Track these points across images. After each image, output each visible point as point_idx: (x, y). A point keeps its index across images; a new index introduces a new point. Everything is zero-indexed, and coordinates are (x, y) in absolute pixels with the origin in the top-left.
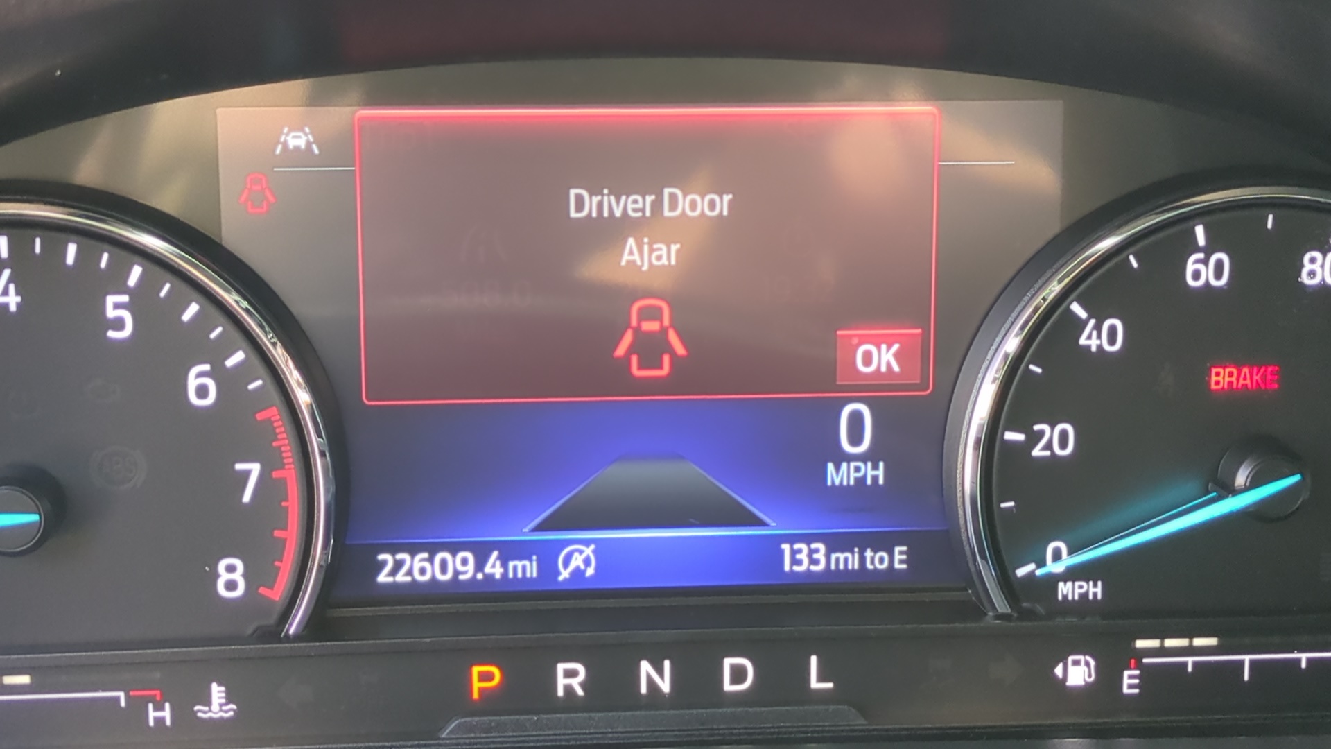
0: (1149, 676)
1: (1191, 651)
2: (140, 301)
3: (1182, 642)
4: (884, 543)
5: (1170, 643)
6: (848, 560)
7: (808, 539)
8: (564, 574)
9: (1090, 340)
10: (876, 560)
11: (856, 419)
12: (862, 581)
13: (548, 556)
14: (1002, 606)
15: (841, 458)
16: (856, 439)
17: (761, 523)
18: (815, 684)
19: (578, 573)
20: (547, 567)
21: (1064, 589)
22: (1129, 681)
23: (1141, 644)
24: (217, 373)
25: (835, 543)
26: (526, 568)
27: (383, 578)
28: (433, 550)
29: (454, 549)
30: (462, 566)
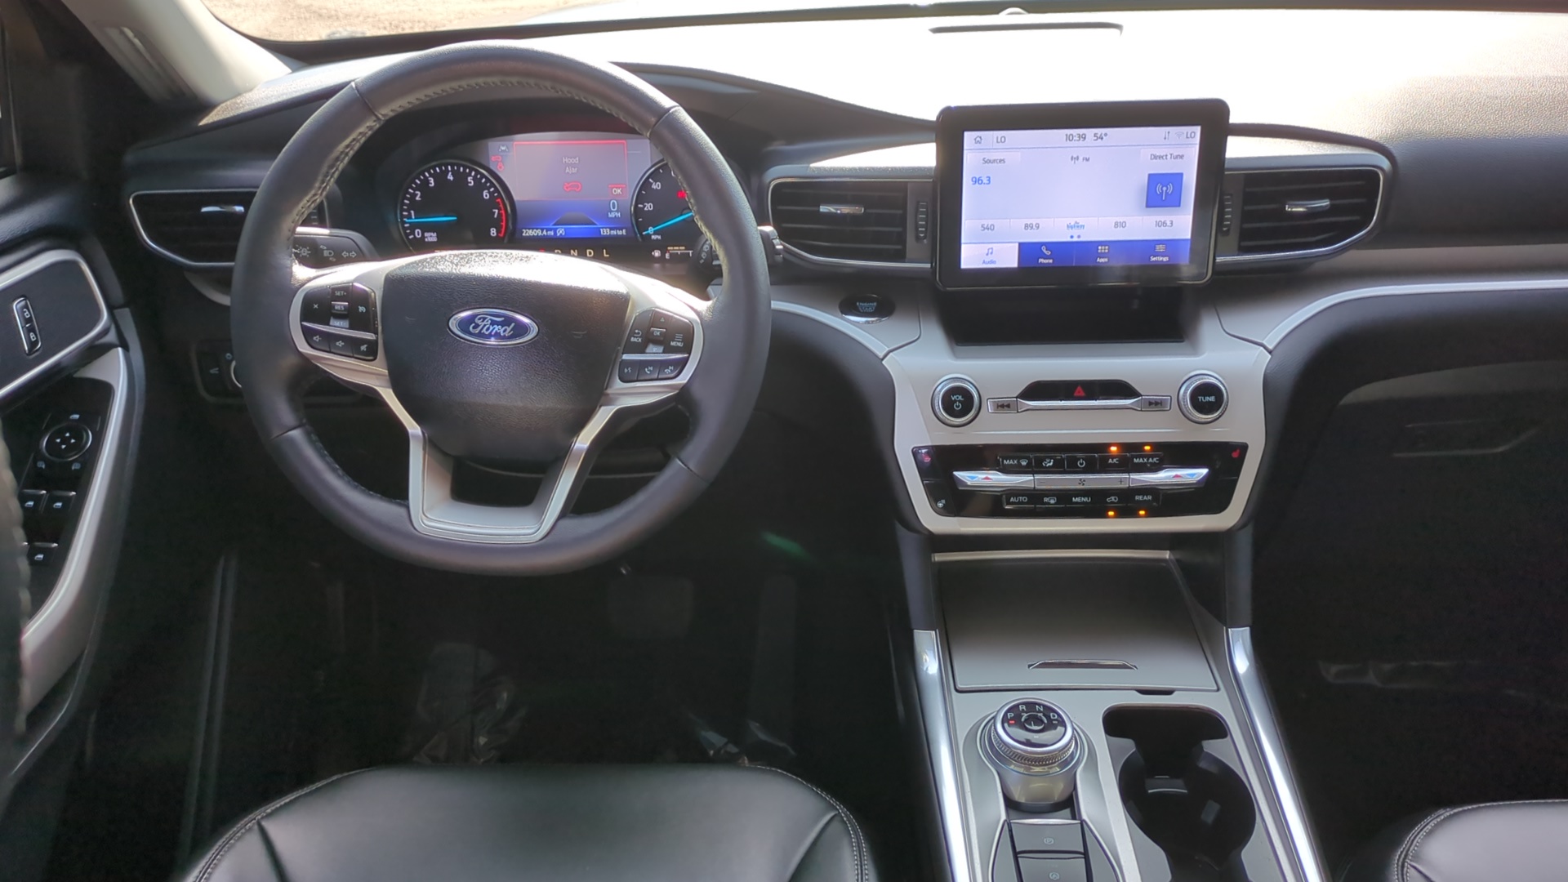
0: (671, 255)
1: (679, 250)
2: (475, 179)
3: (677, 248)
4: (621, 229)
5: (675, 248)
6: (614, 232)
7: (606, 228)
8: (558, 234)
9: (654, 186)
10: (620, 233)
11: (614, 203)
12: (617, 237)
13: (555, 230)
14: (640, 240)
15: (611, 211)
16: (614, 208)
17: (595, 224)
18: (605, 255)
19: (561, 234)
20: (555, 233)
21: (653, 237)
22: (667, 256)
23: (669, 248)
24: (489, 192)
25: (611, 229)
26: (552, 233)
27: (524, 234)
28: (533, 229)
29: (537, 229)
30: (538, 232)
